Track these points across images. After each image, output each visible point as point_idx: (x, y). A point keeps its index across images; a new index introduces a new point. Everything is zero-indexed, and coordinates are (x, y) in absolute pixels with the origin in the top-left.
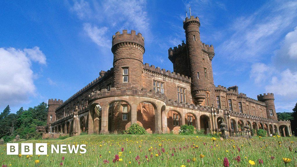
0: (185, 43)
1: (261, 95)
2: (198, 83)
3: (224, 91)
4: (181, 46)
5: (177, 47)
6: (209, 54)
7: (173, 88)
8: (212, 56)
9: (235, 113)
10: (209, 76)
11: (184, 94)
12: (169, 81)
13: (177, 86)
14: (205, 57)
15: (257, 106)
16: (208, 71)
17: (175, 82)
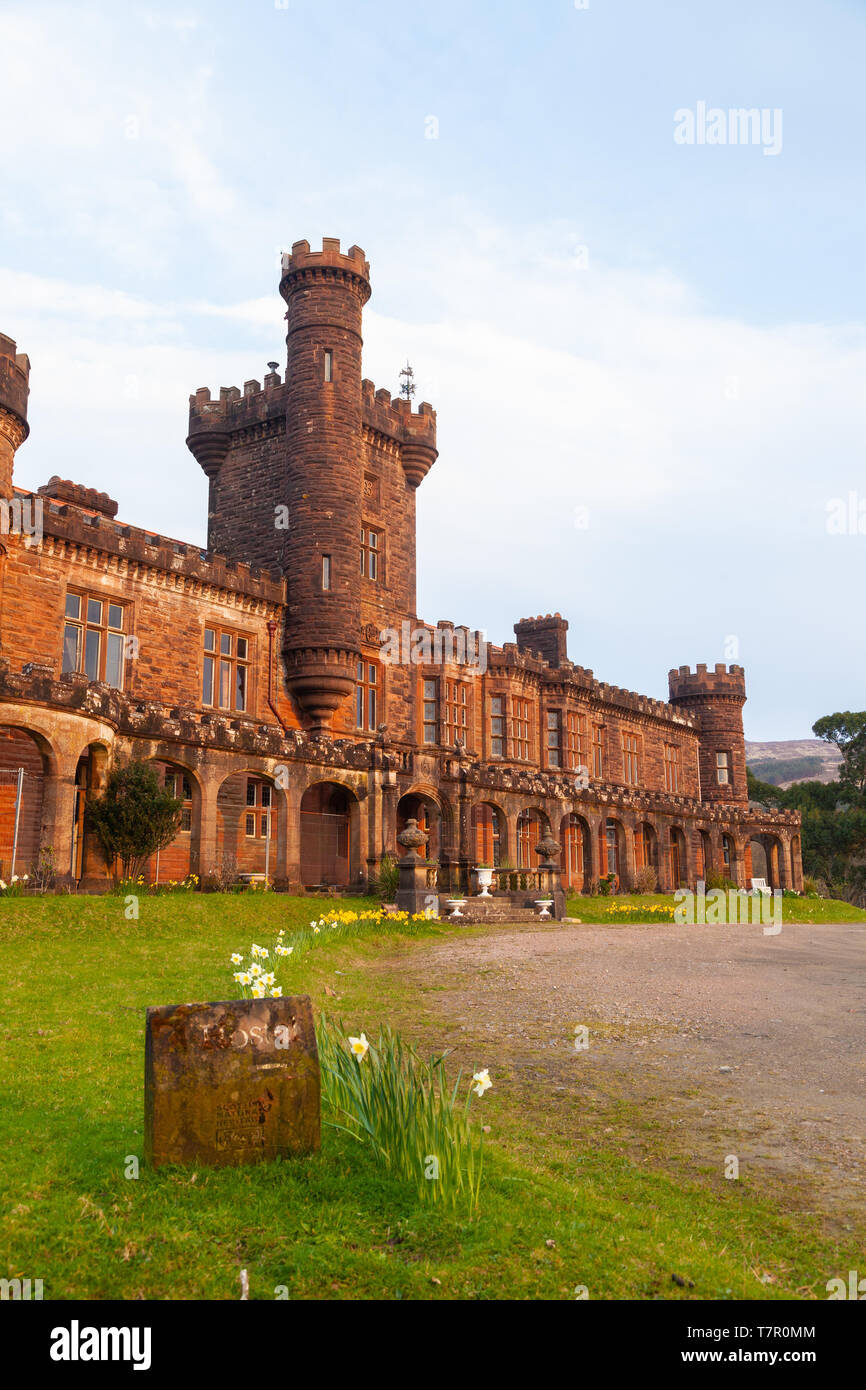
0: (282, 381)
1: (684, 669)
2: (320, 610)
4: (262, 388)
5: (239, 391)
6: (405, 453)
7: (180, 631)
8: (420, 461)
9: (507, 772)
10: (391, 570)
11: (239, 662)
12: (159, 593)
13: (202, 622)
14: (381, 469)
15: (650, 729)
16: (388, 544)
17: (196, 598)
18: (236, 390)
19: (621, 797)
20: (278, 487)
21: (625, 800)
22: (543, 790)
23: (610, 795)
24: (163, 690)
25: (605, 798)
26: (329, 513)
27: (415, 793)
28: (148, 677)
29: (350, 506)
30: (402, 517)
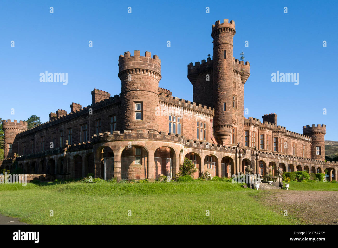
0: (212, 59)
1: (308, 126)
2: (223, 116)
3: (256, 125)
4: (206, 62)
6: (242, 75)
7: (192, 123)
8: (246, 77)
9: (267, 153)
10: (238, 105)
11: (204, 129)
12: (188, 114)
13: (197, 120)
14: (236, 80)
15: (299, 142)
16: (237, 99)
17: (195, 115)
18: (199, 63)
19: (293, 159)
20: (211, 86)
21: (294, 159)
22: (275, 158)
23: (291, 158)
24: (189, 136)
25: (289, 159)
26: (225, 93)
27: (246, 159)
28: (186, 133)
29: (230, 90)
30: (240, 92)
